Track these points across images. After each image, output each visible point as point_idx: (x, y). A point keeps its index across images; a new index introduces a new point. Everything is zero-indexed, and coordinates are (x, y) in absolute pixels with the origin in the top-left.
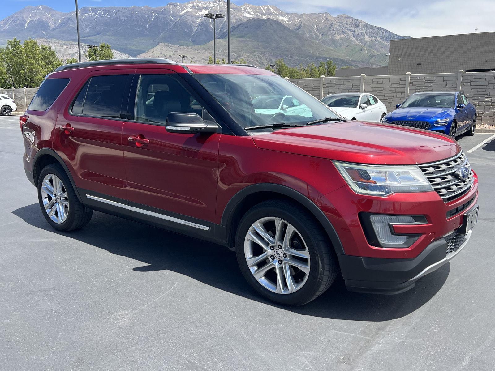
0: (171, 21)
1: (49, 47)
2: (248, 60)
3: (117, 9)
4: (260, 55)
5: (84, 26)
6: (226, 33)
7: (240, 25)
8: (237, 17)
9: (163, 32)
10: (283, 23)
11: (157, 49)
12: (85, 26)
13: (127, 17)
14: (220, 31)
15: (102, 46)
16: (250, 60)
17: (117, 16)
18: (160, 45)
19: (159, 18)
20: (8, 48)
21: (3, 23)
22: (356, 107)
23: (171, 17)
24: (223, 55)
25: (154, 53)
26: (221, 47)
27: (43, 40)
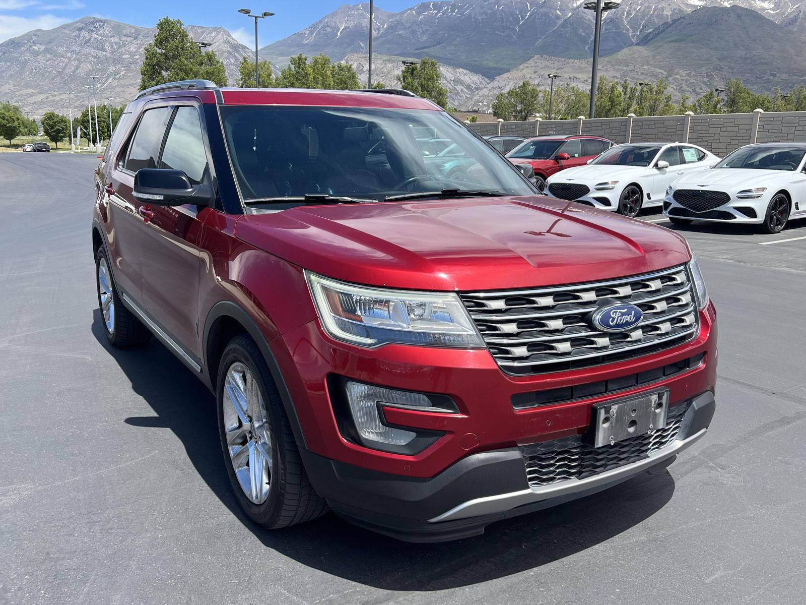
0: (558, 17)
1: (349, 66)
2: (687, 81)
3: (472, 3)
4: (710, 72)
5: (419, 31)
6: (651, 34)
7: (678, 20)
8: (674, 6)
9: (543, 37)
10: (763, 14)
11: (530, 66)
12: (421, 31)
13: (486, 15)
14: (641, 31)
15: (424, 63)
16: (691, 81)
17: (470, 14)
18: (535, 58)
19: (538, 14)
20: (289, 69)
21: (308, 32)
22: (795, 169)
23: (558, 11)
24: (641, 73)
25: (523, 71)
26: (639, 59)
27: (359, 55)
